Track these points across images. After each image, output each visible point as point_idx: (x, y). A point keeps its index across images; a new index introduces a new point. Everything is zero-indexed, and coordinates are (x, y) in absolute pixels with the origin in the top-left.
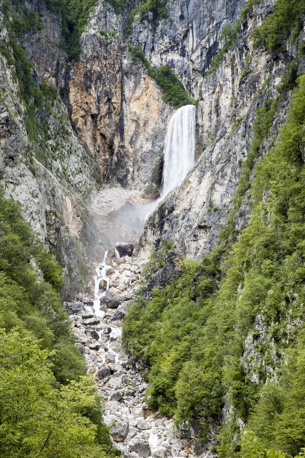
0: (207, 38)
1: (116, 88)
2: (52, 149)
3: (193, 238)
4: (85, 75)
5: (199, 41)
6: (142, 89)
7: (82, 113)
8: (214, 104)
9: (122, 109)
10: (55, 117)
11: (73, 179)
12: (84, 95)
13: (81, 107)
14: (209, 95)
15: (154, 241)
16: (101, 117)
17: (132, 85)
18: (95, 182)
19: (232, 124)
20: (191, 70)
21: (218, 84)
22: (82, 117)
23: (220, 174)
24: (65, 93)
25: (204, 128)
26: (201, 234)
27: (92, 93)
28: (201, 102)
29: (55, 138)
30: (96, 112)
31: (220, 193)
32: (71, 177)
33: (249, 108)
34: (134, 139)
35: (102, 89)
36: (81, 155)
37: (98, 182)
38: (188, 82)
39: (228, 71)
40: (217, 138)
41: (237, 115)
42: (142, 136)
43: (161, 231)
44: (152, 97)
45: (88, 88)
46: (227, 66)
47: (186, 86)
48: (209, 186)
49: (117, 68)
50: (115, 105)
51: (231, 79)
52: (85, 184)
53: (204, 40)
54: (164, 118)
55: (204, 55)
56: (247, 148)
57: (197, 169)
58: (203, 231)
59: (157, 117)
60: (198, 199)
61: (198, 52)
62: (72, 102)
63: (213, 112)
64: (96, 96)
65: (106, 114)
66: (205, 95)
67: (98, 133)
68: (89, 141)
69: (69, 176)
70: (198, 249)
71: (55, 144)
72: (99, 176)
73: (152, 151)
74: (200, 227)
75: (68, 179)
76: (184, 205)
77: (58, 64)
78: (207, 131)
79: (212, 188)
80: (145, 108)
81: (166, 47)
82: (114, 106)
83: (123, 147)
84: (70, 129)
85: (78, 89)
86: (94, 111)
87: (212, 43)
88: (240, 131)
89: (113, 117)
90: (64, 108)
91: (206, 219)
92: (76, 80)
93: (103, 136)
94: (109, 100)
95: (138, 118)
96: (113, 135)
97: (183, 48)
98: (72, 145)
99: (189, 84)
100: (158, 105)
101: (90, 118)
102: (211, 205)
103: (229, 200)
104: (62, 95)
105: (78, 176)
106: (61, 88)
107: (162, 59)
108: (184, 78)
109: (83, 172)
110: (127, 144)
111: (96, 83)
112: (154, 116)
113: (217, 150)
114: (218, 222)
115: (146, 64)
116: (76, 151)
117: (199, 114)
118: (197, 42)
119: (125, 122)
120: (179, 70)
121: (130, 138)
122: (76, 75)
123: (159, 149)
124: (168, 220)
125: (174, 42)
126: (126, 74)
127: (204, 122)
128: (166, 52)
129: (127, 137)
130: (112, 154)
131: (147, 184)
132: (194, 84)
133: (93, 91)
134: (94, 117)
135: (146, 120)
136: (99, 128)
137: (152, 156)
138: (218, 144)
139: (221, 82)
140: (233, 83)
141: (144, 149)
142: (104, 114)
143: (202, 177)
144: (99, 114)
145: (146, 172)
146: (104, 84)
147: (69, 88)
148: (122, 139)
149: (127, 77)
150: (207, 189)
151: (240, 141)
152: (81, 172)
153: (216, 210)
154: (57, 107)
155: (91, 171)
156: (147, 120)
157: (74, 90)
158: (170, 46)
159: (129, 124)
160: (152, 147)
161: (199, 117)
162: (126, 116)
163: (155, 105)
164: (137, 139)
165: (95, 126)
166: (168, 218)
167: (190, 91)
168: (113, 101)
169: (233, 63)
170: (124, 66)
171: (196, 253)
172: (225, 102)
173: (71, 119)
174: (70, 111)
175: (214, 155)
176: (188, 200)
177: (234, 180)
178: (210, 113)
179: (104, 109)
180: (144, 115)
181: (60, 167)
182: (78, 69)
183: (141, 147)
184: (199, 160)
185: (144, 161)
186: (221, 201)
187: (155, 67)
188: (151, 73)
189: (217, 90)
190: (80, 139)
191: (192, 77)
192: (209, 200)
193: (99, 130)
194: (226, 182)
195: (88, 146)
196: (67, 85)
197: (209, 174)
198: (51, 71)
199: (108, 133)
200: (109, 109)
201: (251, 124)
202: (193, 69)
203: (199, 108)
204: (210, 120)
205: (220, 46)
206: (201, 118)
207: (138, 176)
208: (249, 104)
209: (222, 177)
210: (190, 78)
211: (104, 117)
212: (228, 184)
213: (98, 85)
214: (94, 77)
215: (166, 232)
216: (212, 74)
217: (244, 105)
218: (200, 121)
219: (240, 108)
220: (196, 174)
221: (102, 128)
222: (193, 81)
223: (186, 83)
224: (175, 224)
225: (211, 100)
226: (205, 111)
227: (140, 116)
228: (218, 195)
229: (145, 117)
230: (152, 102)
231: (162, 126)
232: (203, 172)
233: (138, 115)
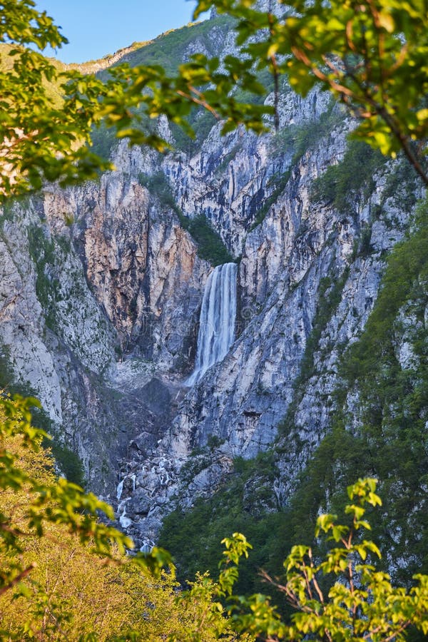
0: (250, 184)
1: (141, 239)
2: (63, 312)
3: (237, 426)
4: (105, 224)
5: (241, 187)
6: (172, 241)
7: (99, 268)
8: (260, 262)
9: (147, 264)
10: (68, 273)
11: (88, 349)
12: (103, 247)
13: (98, 261)
14: (254, 252)
15: (190, 430)
16: (122, 273)
17: (160, 236)
18: (114, 352)
19: (286, 290)
20: (231, 221)
21: (265, 239)
22: (100, 273)
24: (80, 243)
25: (248, 290)
26: (248, 423)
27: (112, 245)
28: (244, 260)
29: (67, 299)
30: (116, 267)
31: (272, 373)
32: (86, 346)
33: (306, 272)
34: (162, 300)
35: (124, 241)
36: (98, 319)
37: (118, 351)
38: (228, 235)
39: (277, 225)
40: (268, 306)
41: (291, 280)
42: (171, 298)
43: (198, 417)
44: (184, 251)
45: (108, 239)
46: (276, 219)
47: (225, 239)
48: (257, 365)
49: (143, 216)
50: (139, 259)
51: (280, 233)
52: (102, 355)
53: (247, 187)
54: (199, 277)
55: (247, 203)
56: (304, 320)
57: (242, 343)
58: (250, 419)
59: (190, 275)
60: (243, 379)
61: (240, 200)
62: (88, 255)
63: (259, 272)
64: (117, 249)
65: (128, 270)
66: (249, 252)
67: (118, 293)
68: (107, 302)
69: (84, 345)
70: (244, 441)
71: (66, 307)
72: (118, 344)
73: (184, 316)
74: (247, 414)
76: (228, 385)
78: (252, 295)
79: (262, 367)
81: (202, 193)
82: (138, 261)
83: (147, 310)
84: (85, 288)
85: (96, 240)
86: (114, 266)
87: (256, 190)
88: (296, 300)
89: (137, 274)
90: (77, 262)
91: (254, 405)
92: (93, 230)
93: (124, 295)
94: (133, 253)
95: (168, 276)
96: (136, 295)
97: (222, 195)
98: (87, 307)
99: (228, 237)
100: (192, 261)
101: (109, 275)
102: (260, 385)
103: (282, 382)
104: (76, 245)
105: (94, 345)
106: (75, 239)
107: (196, 207)
108: (222, 230)
109: (100, 340)
110: (153, 307)
111: (117, 233)
112: (186, 274)
113: (267, 320)
114: (269, 409)
115: (178, 212)
116: (92, 315)
117: (242, 273)
118: (238, 189)
119: (152, 280)
120: (216, 220)
121: (156, 299)
122: (94, 224)
123: (192, 314)
124: (207, 403)
125: (212, 188)
126: (154, 222)
127: (247, 284)
128: (201, 199)
129: (154, 299)
130: (133, 320)
131: (177, 356)
132: (235, 237)
133: (113, 242)
134: (113, 272)
136: (119, 286)
138: (269, 313)
139: (269, 238)
140: (283, 239)
141: (175, 314)
142: (126, 270)
143: (250, 352)
144: (120, 269)
146: (127, 234)
147: (85, 239)
148: (148, 301)
149: (155, 227)
150: (255, 368)
151: (295, 311)
152: (98, 339)
153: (266, 394)
154: (71, 262)
155: (110, 339)
157: (91, 241)
158: (207, 192)
159: (155, 282)
160: (184, 311)
161: (241, 277)
162: (153, 273)
163: (188, 261)
164: (165, 301)
165: (115, 284)
166: (207, 401)
167: (230, 245)
168: (137, 255)
169: (283, 216)
170: (151, 214)
171: (242, 446)
172: (274, 262)
173: (86, 276)
174: (85, 267)
175: (264, 327)
176: (232, 380)
177: (288, 358)
178: (256, 273)
179: (126, 264)
180: (174, 273)
181: (73, 334)
182: (96, 216)
183: (171, 310)
185: (173, 327)
186: (273, 383)
187: (187, 216)
188: (184, 222)
189: (264, 246)
190: (96, 299)
191: (233, 229)
192: (258, 381)
193: (119, 288)
194: (279, 360)
195: (106, 307)
196: (83, 234)
197: (257, 349)
199: (130, 292)
200: (132, 263)
201: (309, 292)
202: (234, 220)
203: (242, 266)
204: (255, 282)
205: (267, 194)
206: (244, 278)
207: (166, 346)
208: (306, 268)
209: (274, 354)
210: (229, 230)
211: (127, 273)
212: (281, 362)
213: (120, 235)
214: (115, 227)
215: (203, 418)
216: (258, 227)
217: (299, 268)
218: (242, 282)
219: (295, 271)
220: (242, 349)
221: (123, 286)
222: (233, 233)
223: (225, 236)
224: (215, 409)
225: (257, 258)
226: (249, 271)
227: (170, 274)
228: (269, 376)
229: (175, 275)
230: (184, 257)
231: (196, 286)
232: (250, 347)
233: (167, 273)
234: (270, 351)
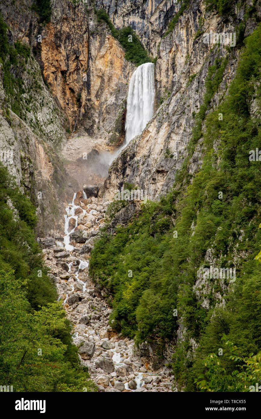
0: (164, 2)
1: (83, 47)
2: (26, 102)
3: (151, 181)
4: (56, 35)
5: (157, 5)
6: (106, 48)
7: (53, 69)
8: (170, 62)
9: (88, 66)
10: (28, 73)
11: (45, 129)
12: (55, 53)
13: (52, 64)
14: (166, 54)
15: (118, 184)
16: (70, 73)
17: (97, 44)
18: (64, 131)
19: (187, 80)
20: (150, 31)
21: (174, 44)
22: (53, 73)
23: (176, 125)
24: (37, 50)
25: (162, 83)
26: (159, 178)
27: (62, 51)
28: (159, 60)
29: (29, 92)
30: (65, 69)
31: (176, 142)
32: (43, 126)
33: (201, 65)
34: (99, 93)
35: (71, 48)
36: (52, 107)
37: (68, 131)
38: (148, 42)
39: (183, 32)
40: (174, 92)
41: (191, 72)
42: (106, 91)
43: (123, 176)
44: (115, 55)
45: (58, 47)
46: (182, 28)
47: (146, 46)
48: (166, 135)
49: (84, 29)
50: (82, 62)
51: (185, 39)
52: (55, 133)
53: (162, 4)
54: (126, 74)
55: (162, 18)
56: (200, 102)
57: (155, 120)
58: (160, 175)
59: (119, 73)
60: (156, 146)
61: (157, 15)
62: (43, 59)
63: (170, 69)
64: (65, 54)
65: (74, 71)
66: (163, 54)
67: (67, 87)
68: (59, 95)
69: (42, 126)
70: (157, 191)
71: (28, 97)
72: (68, 126)
73: (116, 104)
74: (158, 172)
75: (41, 129)
76: (144, 152)
77: (31, 25)
78: (164, 86)
79: (169, 137)
80: (110, 65)
81: (128, 10)
82: (81, 64)
83: (89, 100)
84: (42, 84)
85: (49, 48)
86: (64, 68)
87: (169, 7)
88: (194, 87)
89: (81, 73)
90: (36, 65)
91: (164, 165)
92: (47, 40)
93: (72, 90)
94: (77, 58)
95: (103, 74)
96: (81, 90)
97: (143, 11)
98: (44, 98)
99: (148, 44)
100: (121, 63)
101: (60, 75)
102: (168, 151)
103: (183, 148)
104: (35, 53)
105: (49, 126)
106: (34, 47)
107: (124, 21)
108: (144, 39)
109: (54, 123)
110: (93, 97)
111: (65, 43)
112: (117, 73)
113: (173, 103)
114: (174, 168)
115: (110, 26)
116: (47, 104)
117: (158, 70)
118: (155, 6)
119: (92, 78)
120: (139, 31)
121: (95, 92)
122: (47, 35)
123: (122, 102)
124: (129, 165)
125: (135, 5)
126: (92, 34)
127: (161, 79)
128: (128, 15)
129: (93, 92)
130: (80, 106)
131: (111, 134)
132: (153, 44)
133: (62, 49)
134: (63, 73)
135: (110, 76)
136: (68, 83)
137: (115, 108)
138: (174, 97)
139: (177, 42)
140: (187, 43)
141: (109, 102)
142: (72, 70)
143: (160, 127)
144: (68, 70)
145: (110, 123)
146: (73, 42)
147: (41, 47)
148: (89, 93)
149: (93, 37)
150: (164, 138)
151: (193, 95)
152: (52, 122)
153: (172, 156)
154: (31, 64)
155: (61, 122)
157: (45, 48)
158: (132, 9)
159: (95, 79)
160: (115, 100)
161: (157, 73)
162: (93, 72)
163: (118, 63)
164: (102, 93)
165: (65, 81)
166: (130, 163)
167: (149, 50)
168: (81, 58)
169: (188, 25)
170: (90, 27)
171: (154, 195)
172: (181, 60)
173: (43, 75)
174: (42, 68)
175: (170, 108)
176: (148, 148)
177: (188, 130)
178: (167, 70)
179: (73, 66)
180: (108, 72)
181: (34, 118)
182: (49, 29)
183: (106, 100)
184: (157, 112)
185: (108, 113)
186: (177, 149)
187: (118, 29)
188: (115, 34)
189: (173, 49)
190: (51, 93)
191: (152, 38)
192: (166, 147)
193: (68, 85)
194: (181, 132)
195: (59, 99)
196: (39, 44)
197: (166, 124)
198: (25, 31)
199: (76, 87)
200: (77, 66)
201: (203, 80)
202: (152, 30)
203: (157, 65)
204: (167, 76)
205: (176, 10)
206: (159, 74)
207: (103, 126)
208: (202, 62)
209: (178, 127)
210: (149, 39)
211: (73, 73)
212: (183, 133)
213: (67, 44)
214: (63, 37)
215: (127, 176)
216: (169, 35)
217: (197, 63)
218: (158, 77)
219: (194, 65)
220: (154, 125)
221: (71, 83)
222: (152, 41)
223: (146, 43)
224: (136, 169)
225: (168, 58)
226: (163, 68)
227: (105, 73)
228: (174, 143)
229: (109, 73)
230: (115, 60)
231: (124, 81)
232: (161, 123)
233: (103, 72)
234: (175, 125)
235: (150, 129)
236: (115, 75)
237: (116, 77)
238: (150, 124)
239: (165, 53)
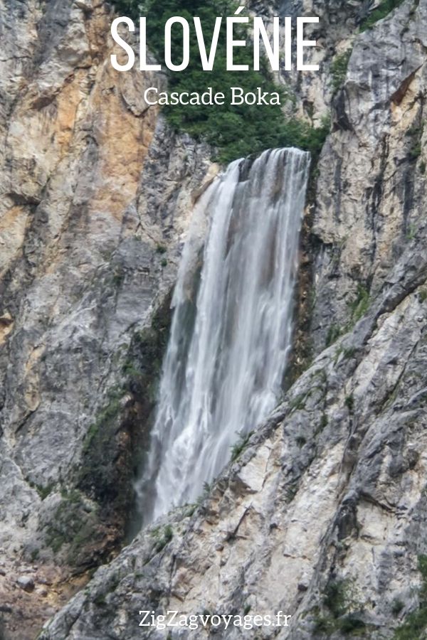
14: (378, 106)
23: (387, 460)
25: (345, 254)
28: (335, 137)
31: (380, 549)
42: (51, 275)
44: (114, 99)
48: (332, 513)
59: (130, 191)
60: (273, 570)
63: (388, 186)
73: (93, 345)
78: (355, 273)
79: (346, 524)
80: (82, 146)
95: (43, 191)
100: (139, 139)
112: (115, 188)
113: (382, 347)
127: (342, 231)
135: (77, 200)
137: (89, 371)
141: (59, 336)
143: (304, 468)
150: (321, 526)
156: (84, 204)
160: (95, 326)
163: (127, 137)
175: (365, 370)
176: (230, 573)
178: (376, 190)
180: (70, 180)
183: (46, 323)
184: (297, 389)
185: (51, 389)
192: (325, 576)
197: (335, 454)
206: (331, 210)
220: (274, 453)
225: (386, 129)
226: (353, 180)
227: (54, 183)
228: (369, 556)
229: (74, 188)
230: (112, 123)
231: (151, 233)
232: (309, 448)
233: (44, 179)
234: (380, 462)
235: (252, 475)
236: (107, 201)
237: (110, 209)
238: (251, 449)
239: (370, 105)
